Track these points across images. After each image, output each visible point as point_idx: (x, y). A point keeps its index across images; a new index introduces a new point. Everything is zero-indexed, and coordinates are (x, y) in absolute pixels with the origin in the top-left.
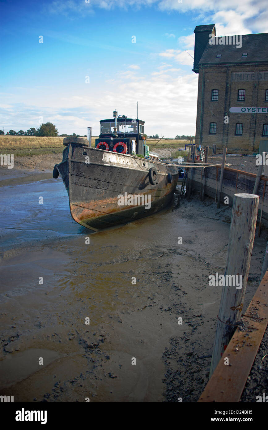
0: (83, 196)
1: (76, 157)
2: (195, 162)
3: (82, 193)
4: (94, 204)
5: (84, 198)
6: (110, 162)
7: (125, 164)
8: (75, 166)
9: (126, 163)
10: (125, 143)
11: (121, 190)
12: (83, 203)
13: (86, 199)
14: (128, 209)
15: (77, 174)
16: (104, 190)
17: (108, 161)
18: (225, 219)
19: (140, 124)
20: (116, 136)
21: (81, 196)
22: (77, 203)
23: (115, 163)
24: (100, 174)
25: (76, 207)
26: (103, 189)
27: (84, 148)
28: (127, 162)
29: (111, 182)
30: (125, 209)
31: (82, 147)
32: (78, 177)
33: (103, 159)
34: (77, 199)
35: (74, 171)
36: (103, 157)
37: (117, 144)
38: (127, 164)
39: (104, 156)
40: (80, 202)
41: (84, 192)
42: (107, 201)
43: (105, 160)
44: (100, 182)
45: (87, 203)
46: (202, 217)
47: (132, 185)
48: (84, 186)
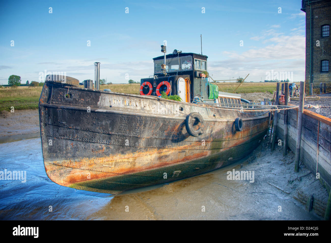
0: (67, 153)
1: (54, 101)
2: (280, 103)
3: (64, 148)
4: (89, 162)
5: (69, 155)
6: (111, 106)
7: (138, 108)
8: (51, 113)
9: (141, 107)
10: (169, 82)
11: (137, 144)
12: (68, 161)
13: (74, 157)
14: (158, 168)
15: (55, 123)
16: (103, 145)
17: (107, 105)
18: (298, 196)
19: (195, 59)
20: (165, 75)
21: (64, 152)
22: (57, 162)
23: (120, 108)
24: (91, 124)
25: (55, 168)
26: (102, 143)
27: (68, 88)
28: (143, 106)
29: (113, 133)
30: (153, 167)
31: (65, 88)
32: (57, 127)
33: (99, 103)
34: (57, 157)
35: (50, 120)
36: (100, 100)
37: (161, 84)
38: (142, 109)
39: (102, 99)
40: (63, 161)
41: (69, 148)
42: (113, 158)
43: (101, 104)
44: (95, 133)
45: (75, 161)
46: (269, 184)
47: (157, 137)
48: (67, 139)
